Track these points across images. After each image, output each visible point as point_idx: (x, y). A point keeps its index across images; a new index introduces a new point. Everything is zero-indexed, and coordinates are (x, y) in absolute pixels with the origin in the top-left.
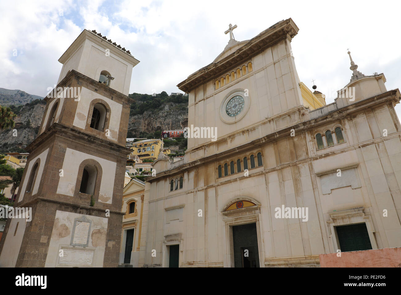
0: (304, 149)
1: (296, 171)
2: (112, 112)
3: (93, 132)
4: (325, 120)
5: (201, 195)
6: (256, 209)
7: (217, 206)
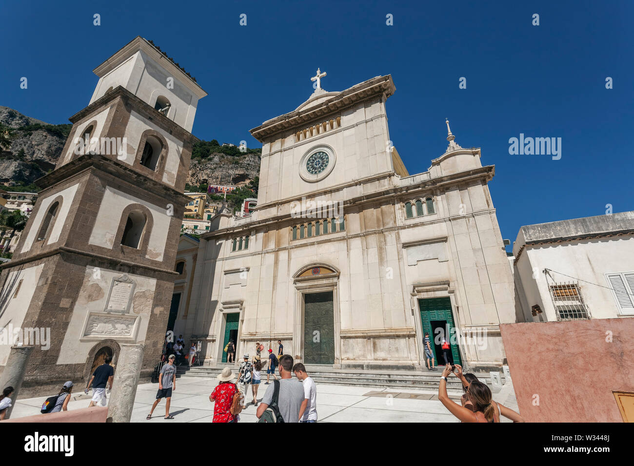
0: (392, 217)
1: (382, 239)
2: (169, 149)
3: (144, 171)
4: (417, 189)
5: (271, 258)
6: (335, 276)
7: (289, 271)
